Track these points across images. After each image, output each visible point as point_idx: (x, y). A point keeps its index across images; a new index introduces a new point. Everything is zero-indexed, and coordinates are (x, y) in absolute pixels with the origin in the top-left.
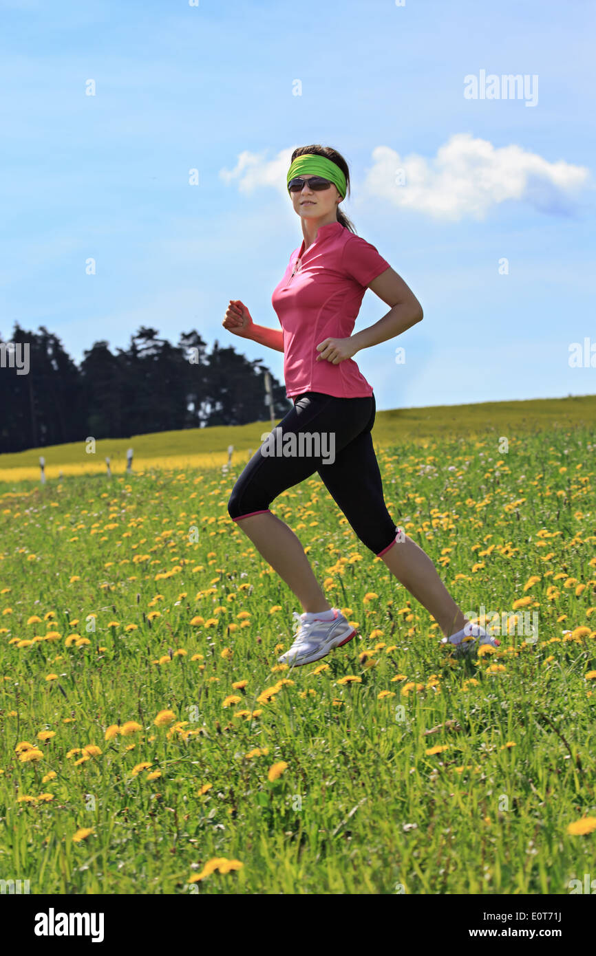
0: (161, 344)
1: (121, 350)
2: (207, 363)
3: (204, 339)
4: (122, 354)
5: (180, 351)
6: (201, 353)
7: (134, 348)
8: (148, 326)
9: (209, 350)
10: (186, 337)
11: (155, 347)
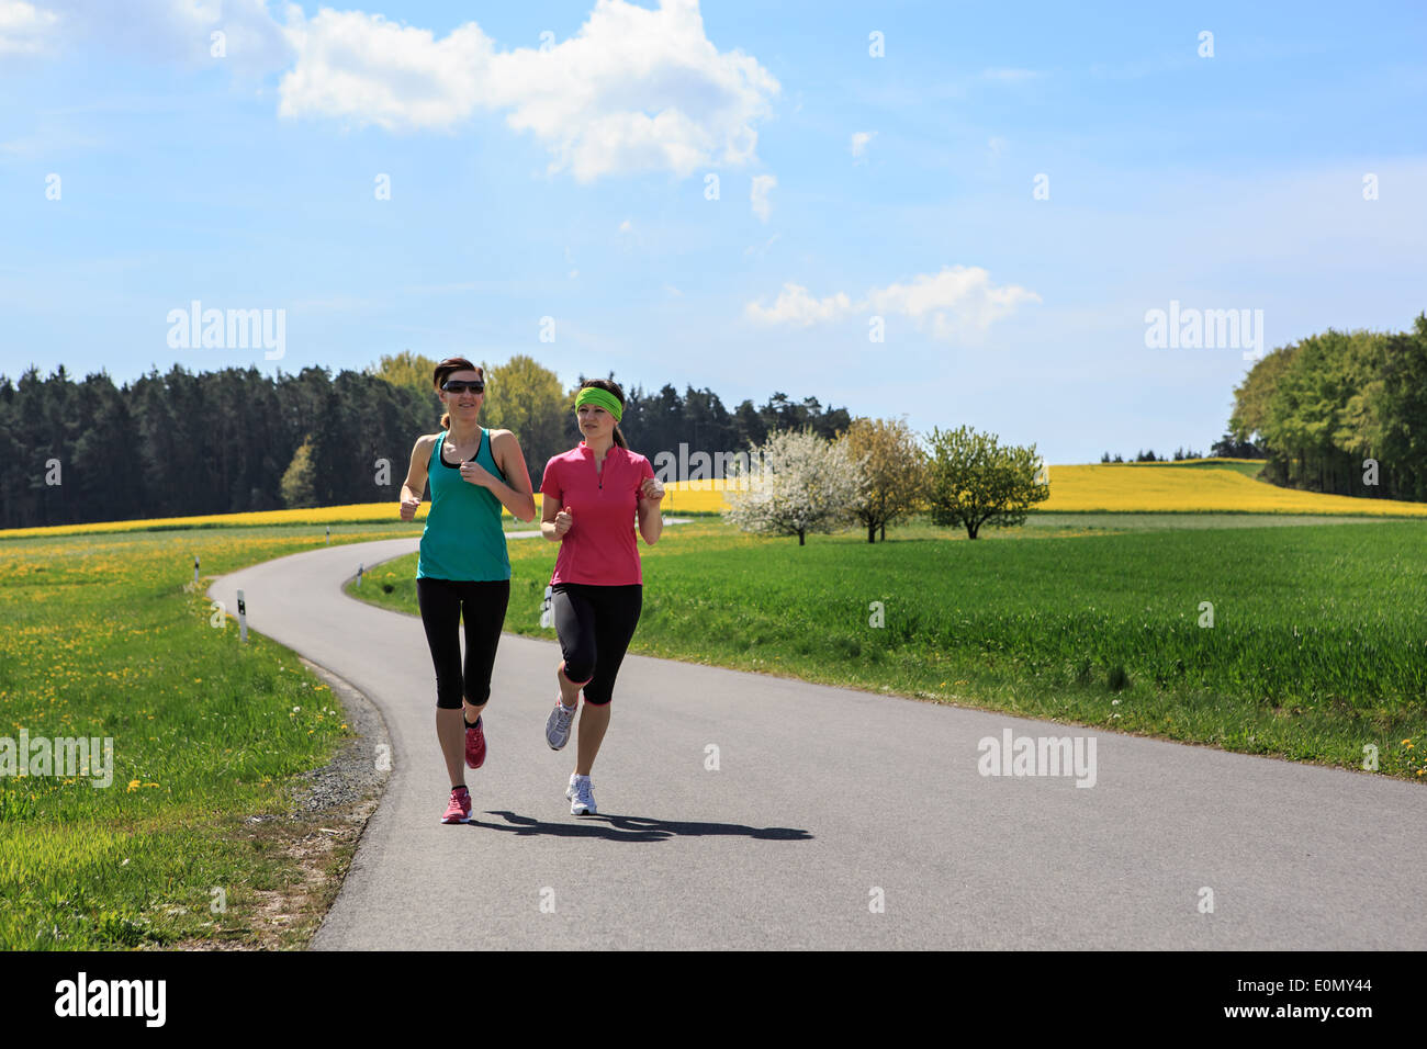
0: (789, 405)
1: (761, 408)
3: (820, 403)
4: (763, 410)
6: (817, 412)
8: (781, 393)
10: (807, 400)
11: (785, 406)
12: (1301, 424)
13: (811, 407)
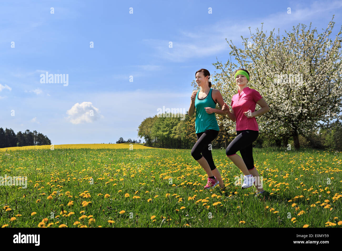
0: (30, 132)
1: (23, 133)
2: (37, 136)
3: (37, 132)
4: (24, 134)
5: (33, 134)
6: (36, 134)
7: (26, 132)
8: (28, 129)
9: (38, 134)
10: (34, 131)
11: (29, 133)
12: (162, 133)
13: (35, 133)
